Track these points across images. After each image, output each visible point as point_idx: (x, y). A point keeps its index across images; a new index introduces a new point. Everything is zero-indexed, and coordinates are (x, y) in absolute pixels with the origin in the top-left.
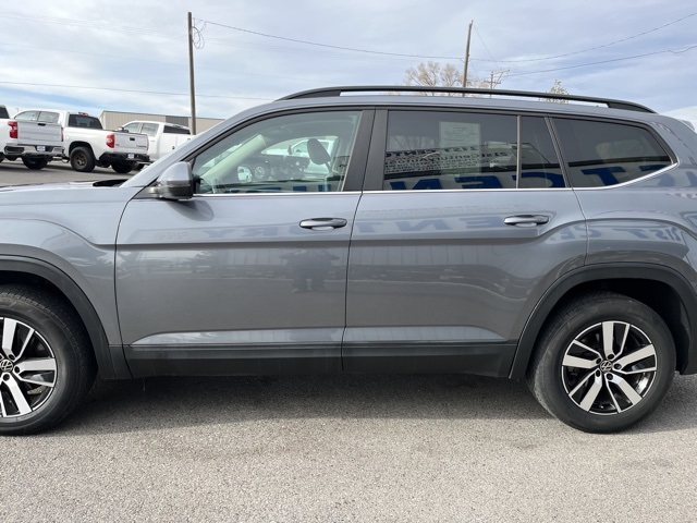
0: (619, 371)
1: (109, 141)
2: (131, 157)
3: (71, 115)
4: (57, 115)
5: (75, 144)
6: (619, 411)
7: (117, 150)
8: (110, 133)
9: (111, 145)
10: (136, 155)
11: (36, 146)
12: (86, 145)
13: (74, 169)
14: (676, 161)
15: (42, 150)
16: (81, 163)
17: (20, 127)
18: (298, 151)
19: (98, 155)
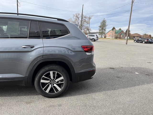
0: (56, 83)
6: (56, 92)
14: (70, 33)
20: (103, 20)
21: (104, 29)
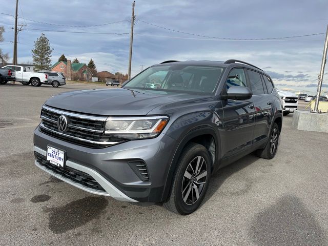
20: (41, 37)
21: (47, 59)
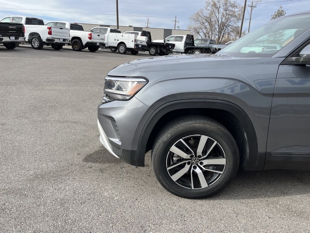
1: (89, 36)
2: (98, 44)
3: (71, 24)
4: (65, 24)
5: (74, 38)
7: (93, 41)
8: (90, 33)
9: (90, 38)
10: (100, 43)
11: (59, 39)
12: (79, 39)
13: (74, 50)
15: (61, 41)
16: (76, 47)
17: (53, 29)
18: (168, 41)
19: (84, 43)
